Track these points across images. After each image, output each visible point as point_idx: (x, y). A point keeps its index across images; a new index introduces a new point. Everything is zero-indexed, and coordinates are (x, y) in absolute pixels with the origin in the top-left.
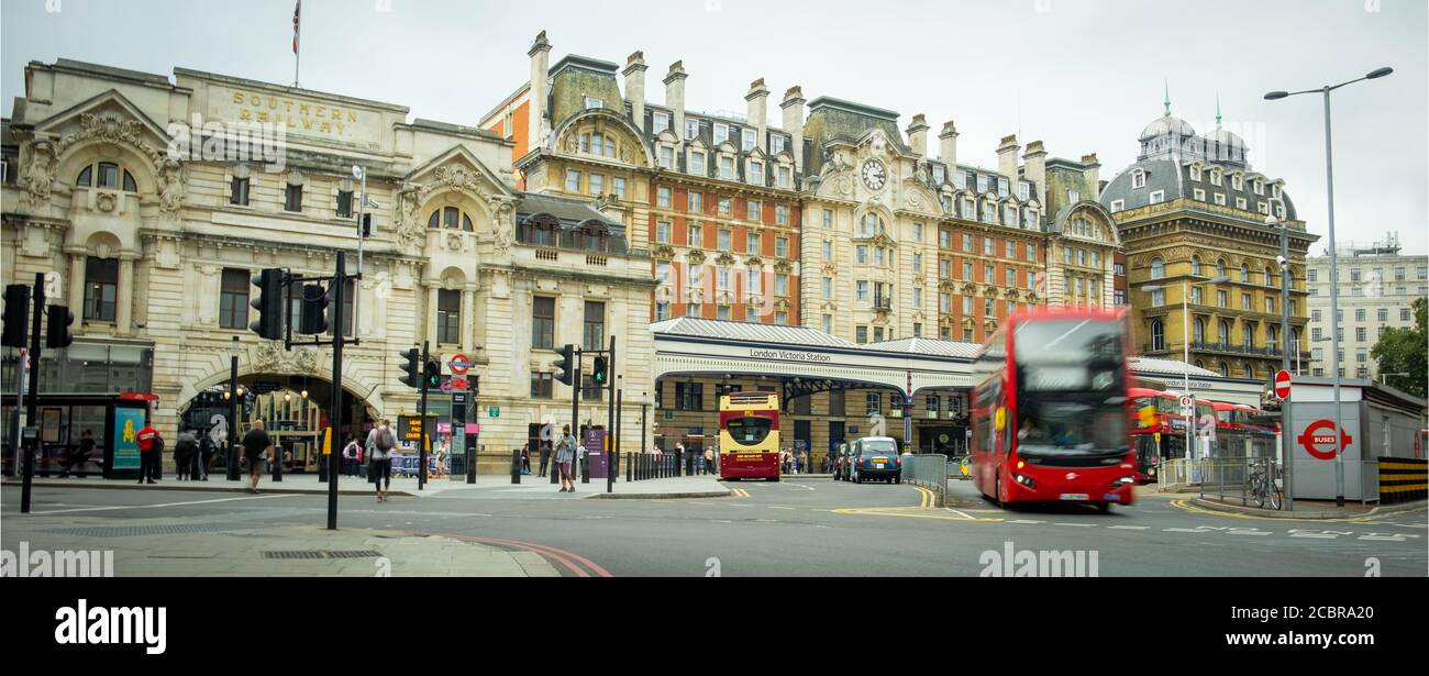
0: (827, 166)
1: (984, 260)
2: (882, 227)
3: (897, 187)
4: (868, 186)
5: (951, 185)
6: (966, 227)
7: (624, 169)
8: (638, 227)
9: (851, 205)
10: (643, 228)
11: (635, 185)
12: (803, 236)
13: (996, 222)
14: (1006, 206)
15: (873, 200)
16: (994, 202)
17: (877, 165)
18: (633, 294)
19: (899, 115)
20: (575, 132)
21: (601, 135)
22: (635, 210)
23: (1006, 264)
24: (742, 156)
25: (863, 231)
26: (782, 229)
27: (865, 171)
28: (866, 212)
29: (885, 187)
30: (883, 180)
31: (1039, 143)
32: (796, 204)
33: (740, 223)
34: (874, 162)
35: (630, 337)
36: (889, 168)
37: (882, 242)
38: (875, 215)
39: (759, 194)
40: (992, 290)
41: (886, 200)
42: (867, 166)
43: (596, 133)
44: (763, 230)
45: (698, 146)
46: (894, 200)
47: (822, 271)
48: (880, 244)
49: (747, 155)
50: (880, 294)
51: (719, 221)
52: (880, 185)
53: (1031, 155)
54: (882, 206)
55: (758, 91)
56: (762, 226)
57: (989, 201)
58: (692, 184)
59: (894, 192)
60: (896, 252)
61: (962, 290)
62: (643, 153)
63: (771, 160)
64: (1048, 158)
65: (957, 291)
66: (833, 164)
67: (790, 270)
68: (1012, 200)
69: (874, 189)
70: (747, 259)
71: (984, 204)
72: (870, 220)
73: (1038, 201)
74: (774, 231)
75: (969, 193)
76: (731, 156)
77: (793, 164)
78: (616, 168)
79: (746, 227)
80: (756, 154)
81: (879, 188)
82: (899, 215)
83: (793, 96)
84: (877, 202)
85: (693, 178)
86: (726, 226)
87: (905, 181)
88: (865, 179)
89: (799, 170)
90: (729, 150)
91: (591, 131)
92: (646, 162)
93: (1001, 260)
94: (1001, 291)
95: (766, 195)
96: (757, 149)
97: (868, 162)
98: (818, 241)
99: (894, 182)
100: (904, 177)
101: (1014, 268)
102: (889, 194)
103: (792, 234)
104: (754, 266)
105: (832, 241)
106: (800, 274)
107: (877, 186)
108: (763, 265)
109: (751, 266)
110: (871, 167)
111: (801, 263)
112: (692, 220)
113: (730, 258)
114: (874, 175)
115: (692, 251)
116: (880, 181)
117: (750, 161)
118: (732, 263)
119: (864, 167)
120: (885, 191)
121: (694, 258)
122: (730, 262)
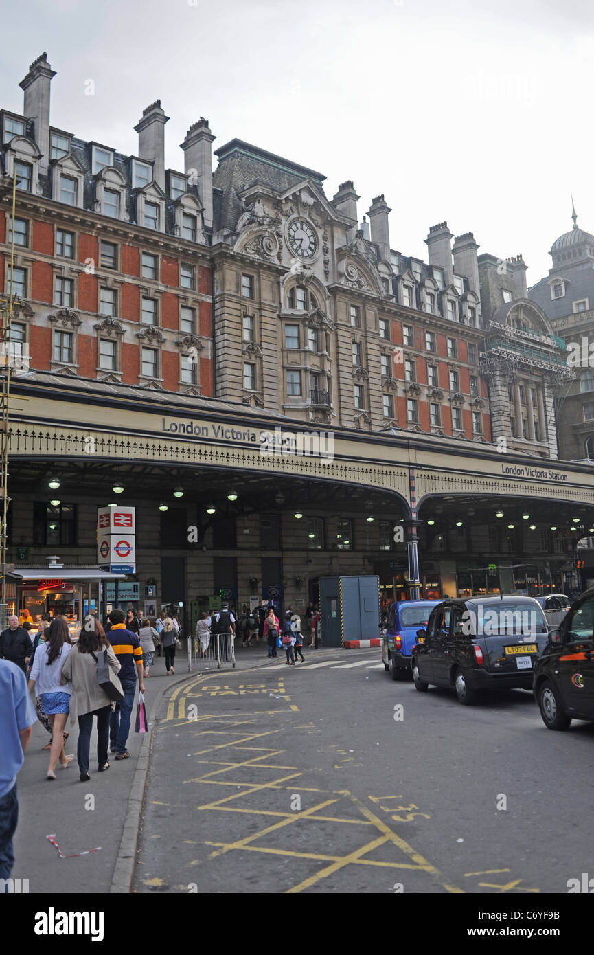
0: (246, 216)
1: (426, 358)
2: (315, 305)
3: (329, 256)
4: (296, 251)
5: (388, 265)
6: (407, 317)
9: (277, 271)
12: (217, 306)
13: (437, 313)
14: (445, 299)
15: (303, 270)
16: (433, 292)
17: (305, 227)
19: (325, 178)
23: (448, 364)
24: (132, 191)
25: (292, 305)
26: (188, 295)
27: (292, 233)
28: (294, 284)
29: (316, 255)
30: (312, 246)
31: (470, 235)
32: (206, 265)
33: (130, 281)
34: (302, 223)
36: (320, 234)
37: (315, 321)
38: (306, 288)
39: (156, 243)
40: (437, 394)
41: (318, 271)
42: (294, 227)
44: (162, 293)
45: (70, 167)
46: (326, 273)
47: (243, 353)
48: (315, 324)
49: (139, 191)
50: (316, 389)
51: (100, 274)
52: (310, 252)
53: (461, 247)
54: (314, 277)
55: (153, 117)
56: (161, 288)
57: (428, 290)
58: (60, 216)
59: (326, 262)
60: (332, 337)
61: (405, 391)
63: (171, 202)
64: (480, 252)
65: (400, 393)
66: (253, 214)
68: (450, 292)
69: (303, 256)
70: (141, 331)
71: (423, 293)
72: (300, 294)
73: (474, 294)
74: (177, 296)
75: (406, 276)
76: (117, 188)
77: (201, 211)
79: (139, 287)
80: (152, 191)
81: (309, 257)
82: (334, 291)
83: (199, 132)
84: (308, 273)
85: (61, 207)
86: (110, 283)
87: (339, 250)
88: (292, 245)
89: (209, 224)
90: (114, 180)
93: (444, 360)
94: (446, 395)
95: (166, 246)
96: (155, 185)
97: (295, 222)
98: (235, 312)
99: (325, 251)
100: (337, 246)
101: (457, 369)
102: (321, 265)
103: (201, 303)
104: (150, 341)
105: (254, 315)
106: (215, 356)
107: (305, 254)
108: (163, 341)
109: (146, 341)
110: (298, 229)
111: (214, 343)
112: (61, 269)
113: (117, 327)
114: (302, 240)
115: (61, 311)
116: (310, 248)
117: (144, 199)
118: (120, 333)
119: (290, 228)
120: (315, 262)
121: (63, 323)
122: (117, 333)
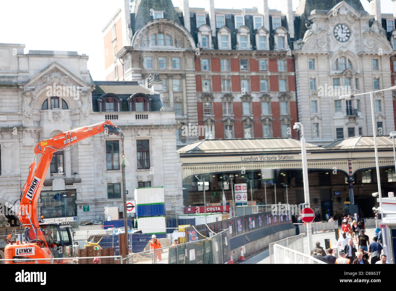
0: (307, 32)
2: (350, 65)
3: (359, 38)
4: (339, 40)
7: (178, 52)
8: (189, 85)
9: (327, 54)
10: (192, 85)
11: (186, 60)
12: (297, 76)
15: (342, 49)
17: (343, 26)
18: (165, 132)
20: (147, 33)
21: (163, 33)
22: (187, 75)
24: (253, 33)
25: (337, 69)
26: (282, 74)
27: (336, 31)
28: (338, 56)
29: (351, 39)
30: (348, 35)
32: (291, 59)
33: (254, 74)
34: (341, 24)
35: (165, 158)
36: (353, 27)
38: (345, 58)
39: (265, 55)
41: (352, 47)
42: (337, 28)
43: (160, 33)
44: (270, 76)
45: (225, 32)
46: (357, 47)
47: (310, 97)
48: (348, 76)
50: (351, 107)
51: (241, 74)
52: (347, 38)
54: (348, 51)
56: (269, 74)
58: (221, 55)
59: (357, 41)
62: (189, 41)
63: (272, 32)
67: (290, 98)
69: (342, 41)
70: (261, 95)
72: (341, 61)
74: (277, 76)
76: (246, 34)
77: (288, 33)
78: (173, 52)
79: (259, 76)
80: (262, 31)
81: (346, 41)
82: (362, 56)
84: (345, 50)
85: (221, 51)
86: (245, 77)
87: (364, 34)
88: (336, 37)
89: (292, 36)
90: (244, 31)
91: (157, 32)
92: (191, 46)
95: (270, 55)
96: (263, 28)
97: (337, 25)
98: (306, 79)
99: (356, 35)
100: (363, 31)
102: (353, 43)
103: (289, 76)
104: (266, 99)
105: (315, 78)
106: (297, 100)
107: (344, 40)
108: (271, 98)
109: (263, 99)
110: (339, 28)
111: (296, 93)
112: (224, 76)
113: (250, 96)
114: (342, 33)
115: (225, 95)
116: (347, 36)
117: (258, 36)
118: (251, 98)
119: (335, 29)
120: (350, 42)
121: (227, 99)
122: (250, 98)
